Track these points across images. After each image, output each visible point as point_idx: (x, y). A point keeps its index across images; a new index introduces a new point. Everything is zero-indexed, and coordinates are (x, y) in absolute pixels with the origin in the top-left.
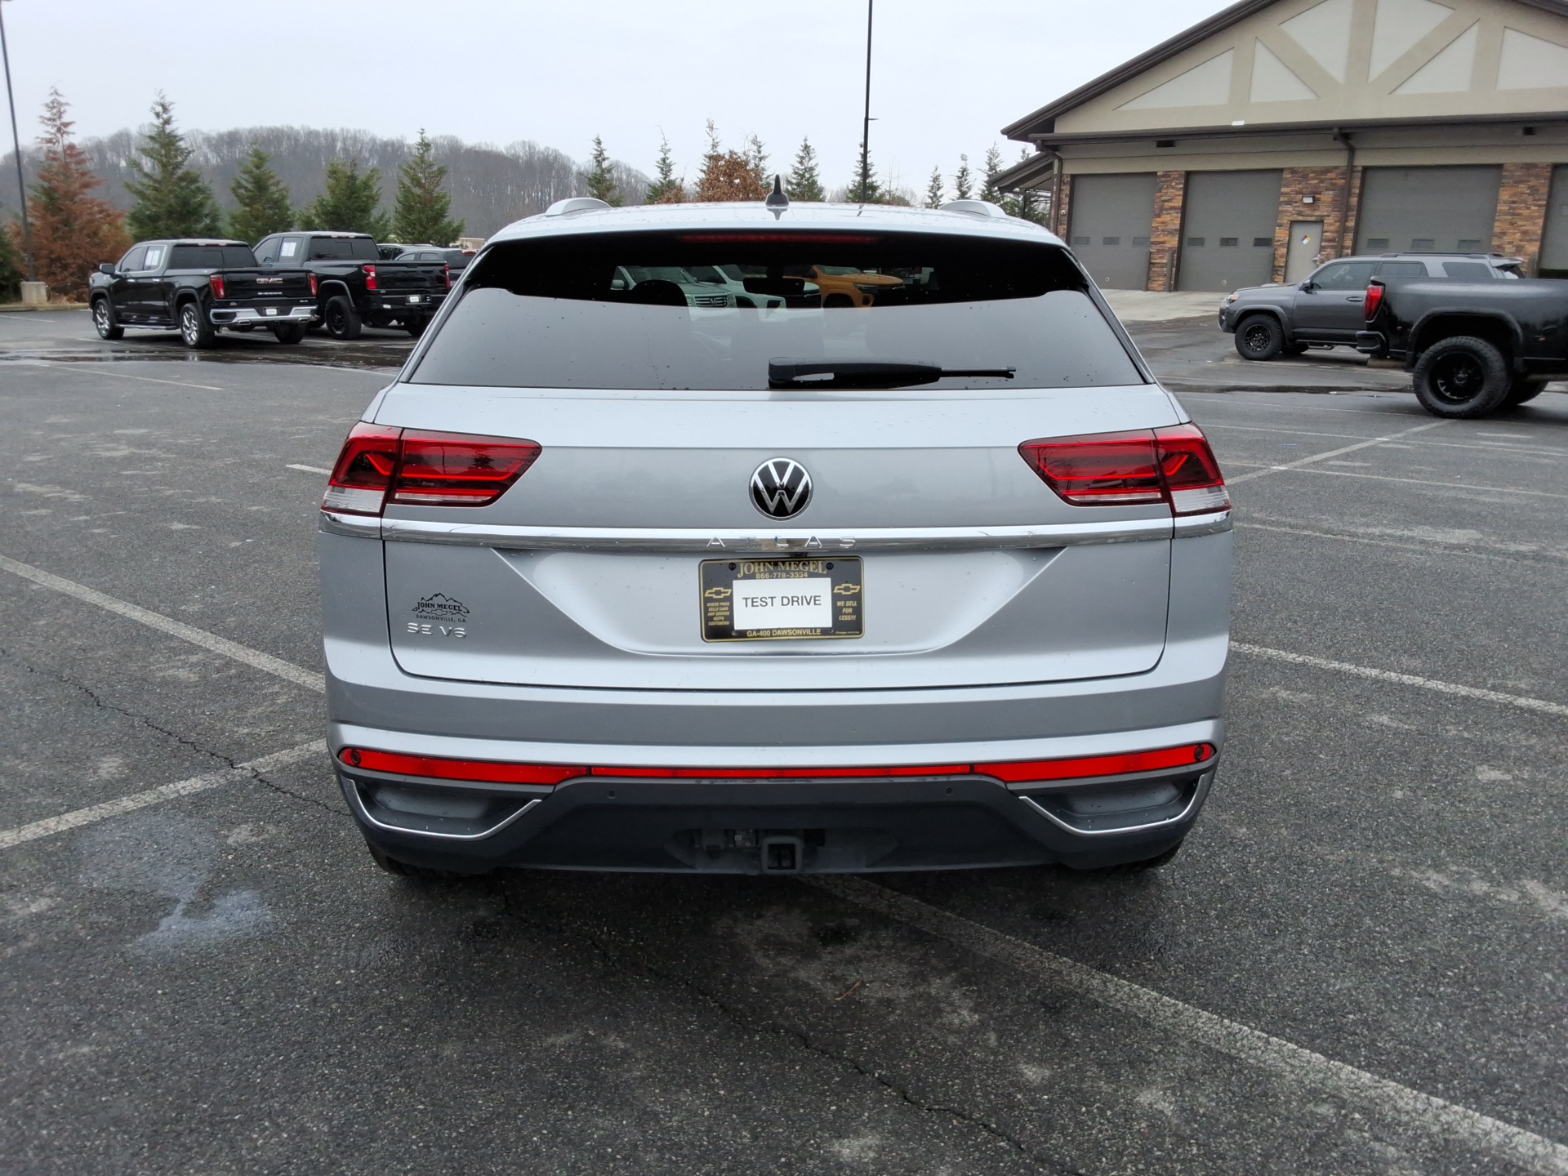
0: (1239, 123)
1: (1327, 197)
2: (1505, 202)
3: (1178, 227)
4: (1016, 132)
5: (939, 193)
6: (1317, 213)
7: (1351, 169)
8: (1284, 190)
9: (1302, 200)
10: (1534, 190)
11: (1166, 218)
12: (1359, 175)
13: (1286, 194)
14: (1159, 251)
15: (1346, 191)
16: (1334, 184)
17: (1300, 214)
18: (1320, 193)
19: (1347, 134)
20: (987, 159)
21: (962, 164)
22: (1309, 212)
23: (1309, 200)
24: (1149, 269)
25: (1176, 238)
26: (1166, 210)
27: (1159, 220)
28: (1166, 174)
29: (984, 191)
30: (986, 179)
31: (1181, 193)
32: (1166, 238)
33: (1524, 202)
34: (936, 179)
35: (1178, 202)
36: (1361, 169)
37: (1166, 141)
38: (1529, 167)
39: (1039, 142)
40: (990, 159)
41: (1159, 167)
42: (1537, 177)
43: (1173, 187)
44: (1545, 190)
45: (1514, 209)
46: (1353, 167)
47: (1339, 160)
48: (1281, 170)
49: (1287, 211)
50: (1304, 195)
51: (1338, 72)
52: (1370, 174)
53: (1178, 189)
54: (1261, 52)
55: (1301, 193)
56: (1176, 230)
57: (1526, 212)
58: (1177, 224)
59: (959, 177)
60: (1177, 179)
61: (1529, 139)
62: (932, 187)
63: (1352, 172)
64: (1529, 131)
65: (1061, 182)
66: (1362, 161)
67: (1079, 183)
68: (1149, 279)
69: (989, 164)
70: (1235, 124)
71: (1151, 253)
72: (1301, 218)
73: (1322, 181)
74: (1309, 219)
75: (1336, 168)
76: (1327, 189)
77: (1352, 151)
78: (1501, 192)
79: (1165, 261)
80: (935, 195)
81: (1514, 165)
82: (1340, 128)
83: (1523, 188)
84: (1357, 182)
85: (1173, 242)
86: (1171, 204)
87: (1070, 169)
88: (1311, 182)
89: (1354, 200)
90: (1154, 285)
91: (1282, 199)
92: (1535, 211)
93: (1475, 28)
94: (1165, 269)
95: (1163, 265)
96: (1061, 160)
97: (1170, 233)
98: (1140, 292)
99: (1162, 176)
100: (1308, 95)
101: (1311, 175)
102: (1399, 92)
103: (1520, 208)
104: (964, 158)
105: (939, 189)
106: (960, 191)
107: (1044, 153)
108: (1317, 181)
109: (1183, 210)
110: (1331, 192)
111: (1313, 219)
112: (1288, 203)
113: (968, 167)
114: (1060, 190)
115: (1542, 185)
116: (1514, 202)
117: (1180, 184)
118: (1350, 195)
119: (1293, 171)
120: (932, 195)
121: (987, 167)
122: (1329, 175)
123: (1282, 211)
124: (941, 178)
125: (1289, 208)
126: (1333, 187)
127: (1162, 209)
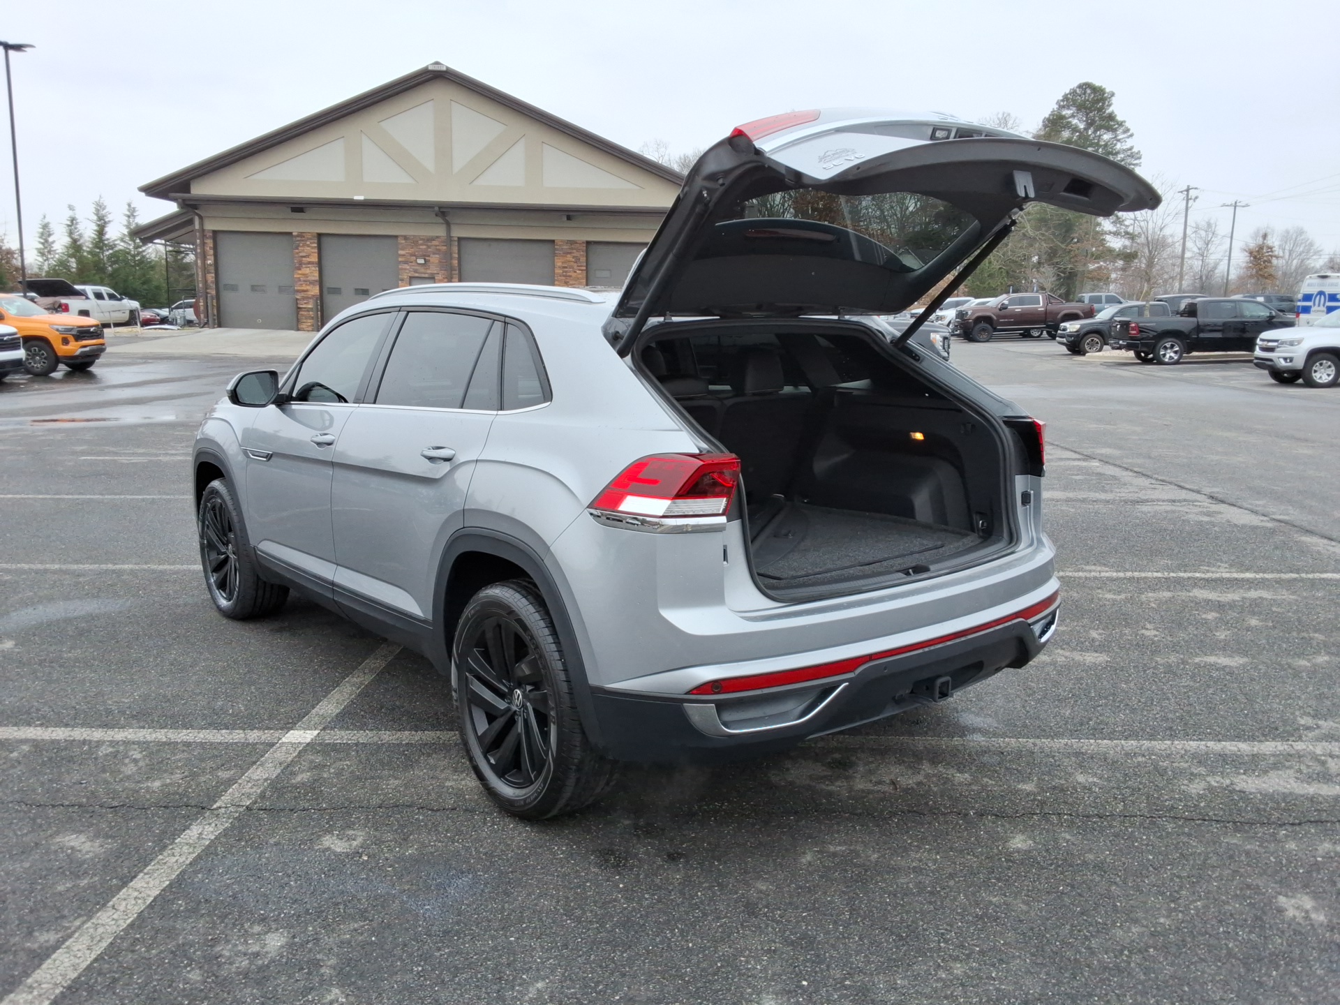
0: (359, 198)
1: (435, 259)
2: (559, 267)
3: (317, 278)
4: (157, 190)
5: (51, 239)
6: (429, 271)
7: (449, 237)
8: (401, 252)
9: (416, 261)
10: (577, 260)
11: (306, 270)
12: (456, 243)
13: (403, 255)
14: (304, 298)
15: (448, 255)
16: (439, 250)
17: (416, 271)
18: (429, 256)
19: (445, 212)
20: (94, 210)
21: (70, 213)
22: (423, 270)
23: (421, 261)
24: (298, 314)
25: (318, 288)
26: (305, 264)
27: (300, 272)
28: (301, 235)
29: (94, 239)
30: (96, 228)
31: (316, 251)
32: (308, 288)
33: (572, 267)
34: (45, 226)
35: (314, 258)
36: (456, 239)
37: (298, 207)
38: (572, 242)
39: (180, 200)
40: (98, 210)
41: (295, 229)
42: (578, 250)
43: (308, 246)
44: (583, 259)
45: (566, 272)
46: (451, 237)
47: (440, 231)
48: (396, 237)
49: (405, 269)
50: (417, 257)
51: (430, 165)
52: (463, 243)
53: (313, 248)
54: (366, 143)
55: (415, 255)
56: (316, 281)
57: (574, 275)
58: (316, 276)
59: (68, 226)
60: (310, 239)
61: (571, 224)
62: (42, 234)
63: (451, 241)
64: (569, 218)
65: (203, 236)
66: (457, 232)
67: (220, 237)
68: (298, 321)
69: (97, 215)
70: (356, 198)
71: (297, 299)
72: (417, 275)
73: (429, 247)
74: (423, 275)
75: (437, 237)
76: (434, 254)
77: (448, 224)
78: (556, 260)
79: (310, 306)
80: (46, 241)
81: (562, 241)
82: (440, 208)
83: (569, 257)
84: (455, 249)
85: (315, 290)
86: (308, 259)
87: (210, 226)
88: (421, 247)
89: (455, 262)
90: (304, 326)
91: (400, 259)
92: (579, 274)
93: (523, 139)
94: (311, 313)
95: (308, 310)
96: (201, 218)
97: (312, 283)
98: (293, 332)
99: (298, 236)
100: (408, 180)
101: (420, 242)
102: (475, 183)
103: (570, 272)
104: (71, 208)
105: (50, 235)
106: (72, 238)
107: (185, 211)
108: (424, 247)
109: (320, 264)
110: (437, 256)
111: (426, 276)
112: (406, 262)
113: (77, 216)
114: (203, 244)
115: (581, 255)
116: (566, 267)
117: (314, 243)
118: (451, 258)
119: (405, 238)
120: (42, 241)
121: (95, 218)
122: (434, 243)
123: (402, 269)
124: (51, 226)
125: (407, 266)
126: (438, 252)
127: (301, 264)
